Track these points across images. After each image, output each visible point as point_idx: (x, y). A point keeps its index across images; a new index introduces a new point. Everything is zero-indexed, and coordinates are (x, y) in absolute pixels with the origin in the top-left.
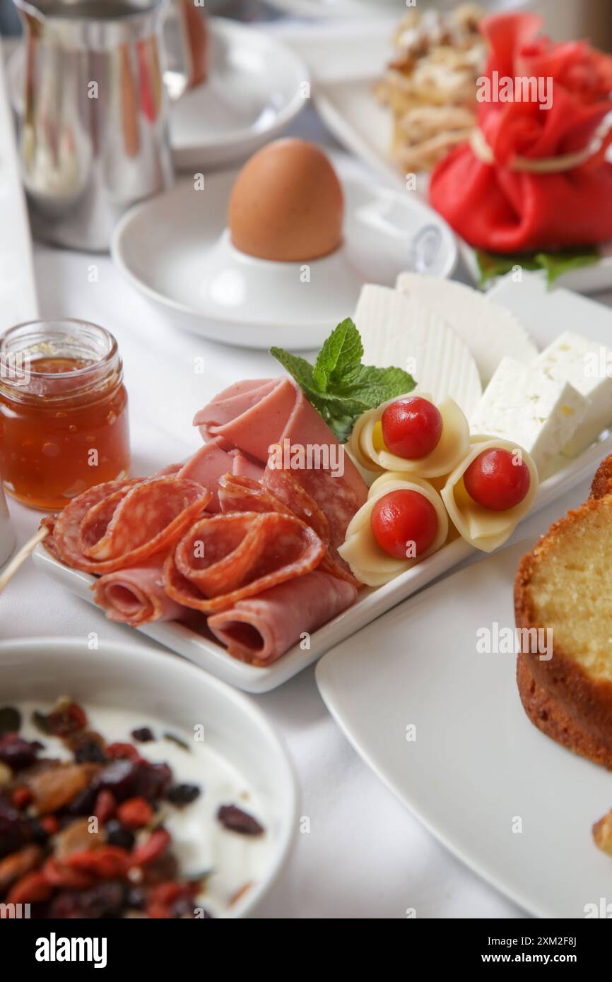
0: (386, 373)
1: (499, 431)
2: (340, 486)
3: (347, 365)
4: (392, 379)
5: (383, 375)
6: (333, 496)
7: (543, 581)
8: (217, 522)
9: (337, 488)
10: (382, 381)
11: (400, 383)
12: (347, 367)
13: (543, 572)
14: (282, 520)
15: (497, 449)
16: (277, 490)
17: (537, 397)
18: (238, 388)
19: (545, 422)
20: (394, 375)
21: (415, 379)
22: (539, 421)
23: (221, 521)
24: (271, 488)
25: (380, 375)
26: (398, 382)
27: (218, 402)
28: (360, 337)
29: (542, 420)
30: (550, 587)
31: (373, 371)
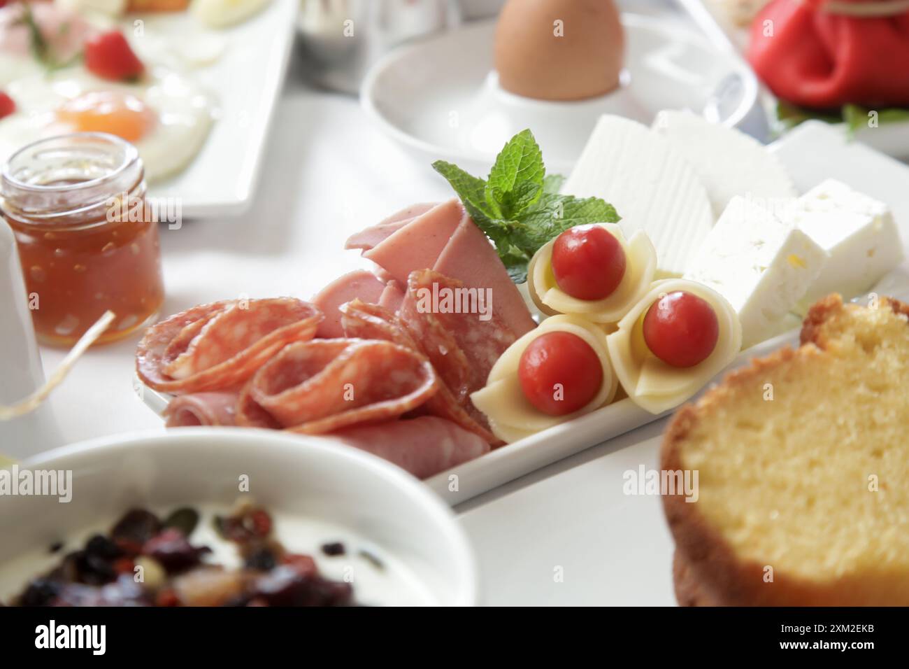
0: (585, 204)
1: (716, 282)
2: (497, 326)
3: (523, 185)
4: (591, 211)
5: (581, 207)
6: (488, 337)
7: (702, 438)
8: (313, 346)
9: (494, 329)
10: (578, 213)
11: (599, 215)
12: (523, 187)
13: (704, 427)
14: (393, 351)
15: (683, 289)
16: (410, 321)
17: (761, 243)
18: (409, 212)
19: (764, 271)
20: (593, 207)
21: (619, 213)
22: (759, 270)
23: (319, 346)
24: (404, 319)
25: (577, 205)
26: (597, 215)
27: (381, 226)
28: (540, 153)
29: (762, 269)
30: (708, 446)
31: (571, 201)
